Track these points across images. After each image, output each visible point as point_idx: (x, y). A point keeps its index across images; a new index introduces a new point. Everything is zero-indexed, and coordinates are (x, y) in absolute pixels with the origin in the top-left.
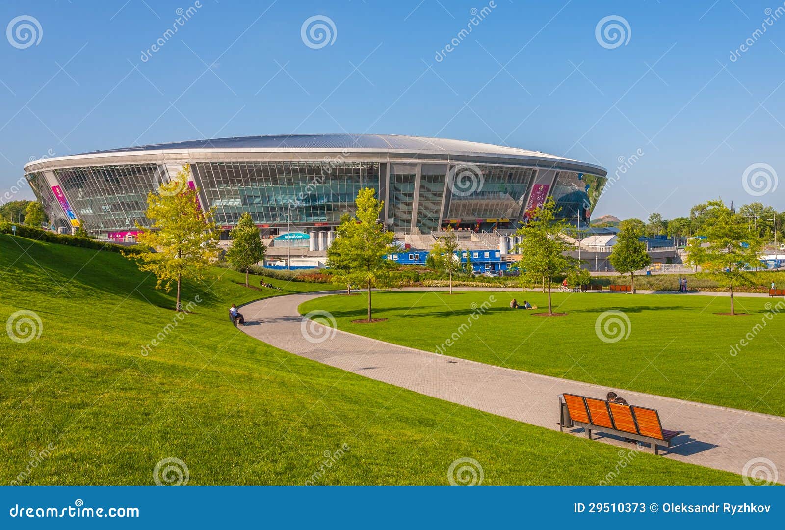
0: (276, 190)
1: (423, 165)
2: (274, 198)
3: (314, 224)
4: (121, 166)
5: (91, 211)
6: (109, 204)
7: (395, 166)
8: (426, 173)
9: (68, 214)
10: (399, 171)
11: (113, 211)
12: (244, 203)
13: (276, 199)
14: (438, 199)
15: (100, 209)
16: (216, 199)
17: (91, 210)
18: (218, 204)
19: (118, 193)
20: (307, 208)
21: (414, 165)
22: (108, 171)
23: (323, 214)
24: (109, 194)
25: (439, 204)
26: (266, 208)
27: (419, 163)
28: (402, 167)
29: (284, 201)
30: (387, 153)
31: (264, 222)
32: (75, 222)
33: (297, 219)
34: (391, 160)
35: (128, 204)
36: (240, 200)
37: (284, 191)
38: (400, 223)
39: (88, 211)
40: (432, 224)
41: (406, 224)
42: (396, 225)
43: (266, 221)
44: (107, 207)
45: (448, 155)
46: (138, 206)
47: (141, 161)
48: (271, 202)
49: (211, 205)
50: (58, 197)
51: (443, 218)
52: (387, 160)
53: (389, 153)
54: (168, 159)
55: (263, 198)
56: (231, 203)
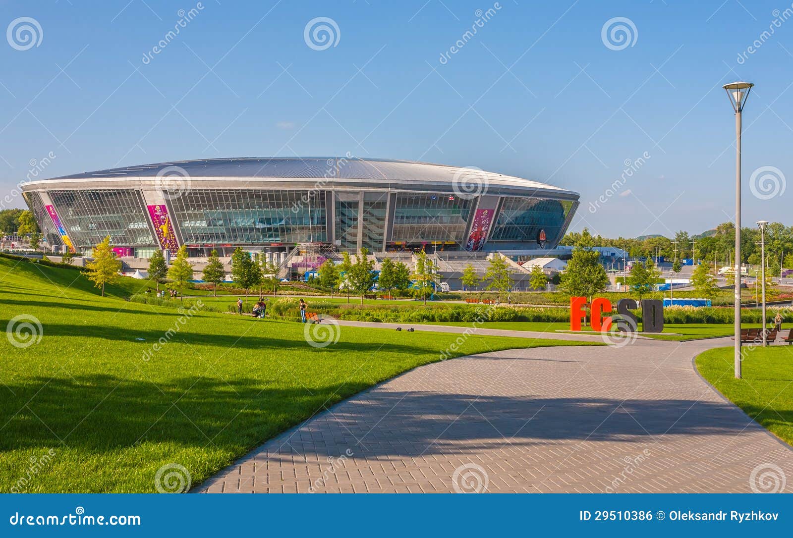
0: (236, 213)
1: (365, 193)
2: (234, 221)
3: (270, 244)
4: (104, 190)
5: (80, 230)
6: (95, 223)
7: (340, 194)
8: (367, 200)
9: (60, 230)
10: (342, 198)
11: (98, 229)
12: (209, 225)
13: (236, 222)
14: (381, 222)
15: (87, 227)
16: (184, 221)
17: (79, 228)
18: (186, 225)
19: (102, 214)
20: (263, 230)
21: (357, 193)
22: (94, 194)
23: (277, 236)
24: (95, 214)
25: (382, 227)
26: (228, 230)
27: (362, 191)
28: (345, 195)
29: (243, 224)
30: (332, 182)
31: (227, 242)
32: (66, 238)
33: (255, 240)
34: (335, 189)
35: (111, 224)
36: (205, 222)
37: (242, 215)
38: (346, 244)
39: (77, 229)
40: (377, 245)
41: (352, 245)
42: (343, 245)
43: (229, 241)
44: (93, 225)
45: (388, 183)
46: (119, 225)
47: (121, 186)
48: (232, 224)
49: (181, 226)
50: (51, 215)
51: (387, 240)
52: (332, 188)
53: (334, 182)
54: (144, 185)
55: (225, 221)
56: (198, 225)
